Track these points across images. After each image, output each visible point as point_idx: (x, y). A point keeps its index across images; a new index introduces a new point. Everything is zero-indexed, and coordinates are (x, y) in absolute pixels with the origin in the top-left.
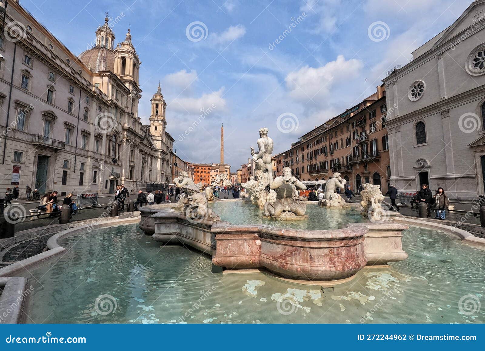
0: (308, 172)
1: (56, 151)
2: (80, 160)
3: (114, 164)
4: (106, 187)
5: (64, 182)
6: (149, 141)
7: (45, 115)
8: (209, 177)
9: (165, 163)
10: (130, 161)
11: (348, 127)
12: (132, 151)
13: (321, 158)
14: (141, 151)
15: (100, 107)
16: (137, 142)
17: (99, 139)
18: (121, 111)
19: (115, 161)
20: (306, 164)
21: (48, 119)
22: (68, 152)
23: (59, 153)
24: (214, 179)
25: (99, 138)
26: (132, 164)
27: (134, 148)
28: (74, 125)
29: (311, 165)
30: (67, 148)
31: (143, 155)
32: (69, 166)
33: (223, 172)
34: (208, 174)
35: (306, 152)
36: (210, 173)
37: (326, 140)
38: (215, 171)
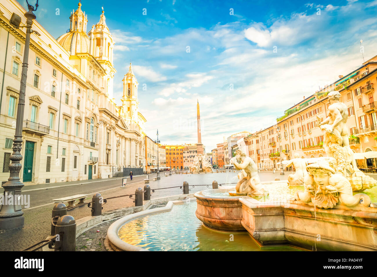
0: (300, 148)
1: (41, 135)
2: (62, 144)
3: (92, 147)
4: (85, 173)
5: (48, 170)
6: (122, 123)
7: (32, 100)
8: (181, 158)
9: (138, 145)
10: (106, 145)
11: (348, 94)
12: (108, 133)
13: (316, 132)
14: (116, 133)
15: (79, 90)
16: (112, 124)
17: (78, 122)
18: (98, 92)
19: (93, 144)
20: (297, 139)
21: (35, 104)
22: (51, 137)
23: (44, 138)
24: (187, 160)
25: (78, 120)
26: (109, 148)
27: (110, 130)
28: (57, 109)
29: (304, 141)
30: (51, 133)
31: (117, 137)
32: (53, 152)
33: (202, 153)
34: (181, 156)
35: (296, 126)
36: (184, 154)
37: (321, 111)
38: (188, 152)
